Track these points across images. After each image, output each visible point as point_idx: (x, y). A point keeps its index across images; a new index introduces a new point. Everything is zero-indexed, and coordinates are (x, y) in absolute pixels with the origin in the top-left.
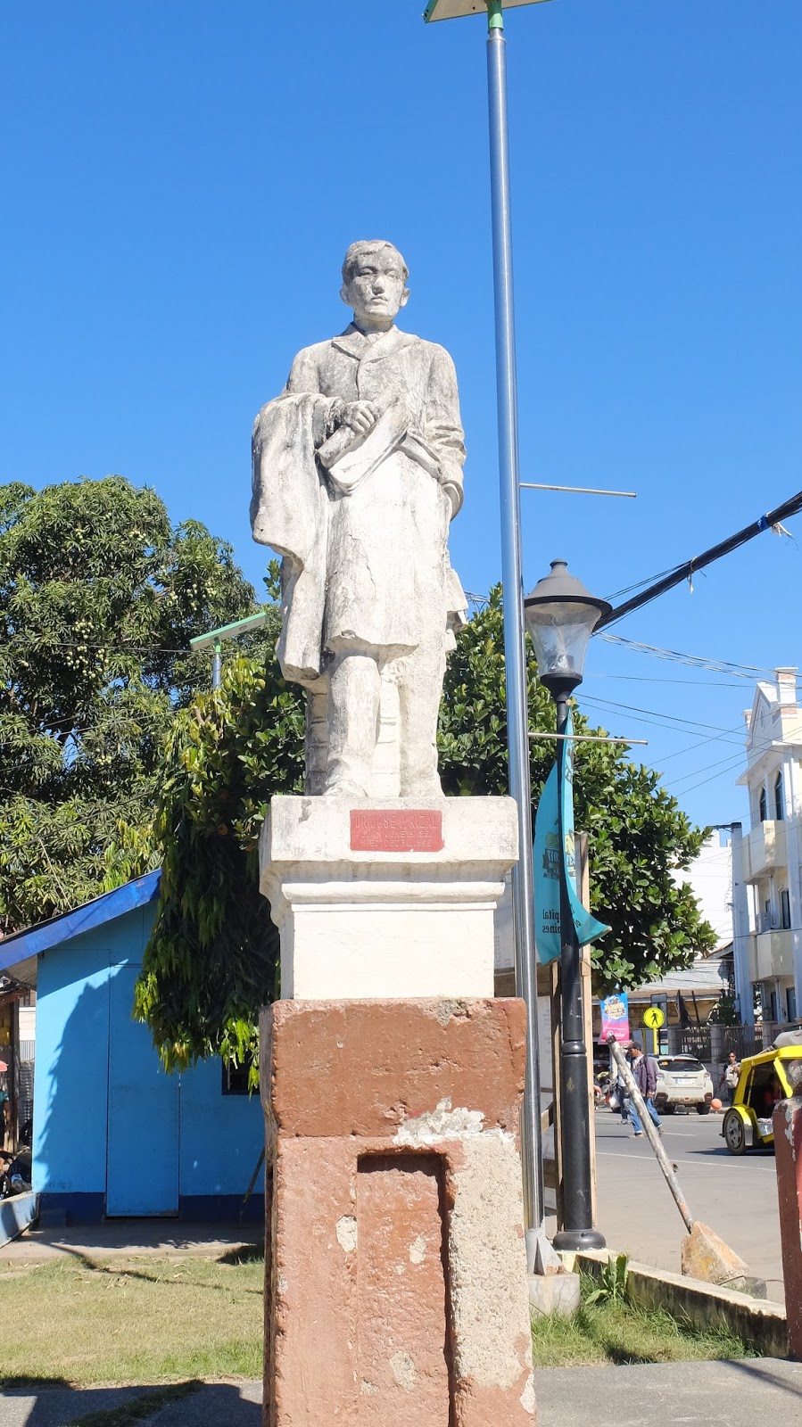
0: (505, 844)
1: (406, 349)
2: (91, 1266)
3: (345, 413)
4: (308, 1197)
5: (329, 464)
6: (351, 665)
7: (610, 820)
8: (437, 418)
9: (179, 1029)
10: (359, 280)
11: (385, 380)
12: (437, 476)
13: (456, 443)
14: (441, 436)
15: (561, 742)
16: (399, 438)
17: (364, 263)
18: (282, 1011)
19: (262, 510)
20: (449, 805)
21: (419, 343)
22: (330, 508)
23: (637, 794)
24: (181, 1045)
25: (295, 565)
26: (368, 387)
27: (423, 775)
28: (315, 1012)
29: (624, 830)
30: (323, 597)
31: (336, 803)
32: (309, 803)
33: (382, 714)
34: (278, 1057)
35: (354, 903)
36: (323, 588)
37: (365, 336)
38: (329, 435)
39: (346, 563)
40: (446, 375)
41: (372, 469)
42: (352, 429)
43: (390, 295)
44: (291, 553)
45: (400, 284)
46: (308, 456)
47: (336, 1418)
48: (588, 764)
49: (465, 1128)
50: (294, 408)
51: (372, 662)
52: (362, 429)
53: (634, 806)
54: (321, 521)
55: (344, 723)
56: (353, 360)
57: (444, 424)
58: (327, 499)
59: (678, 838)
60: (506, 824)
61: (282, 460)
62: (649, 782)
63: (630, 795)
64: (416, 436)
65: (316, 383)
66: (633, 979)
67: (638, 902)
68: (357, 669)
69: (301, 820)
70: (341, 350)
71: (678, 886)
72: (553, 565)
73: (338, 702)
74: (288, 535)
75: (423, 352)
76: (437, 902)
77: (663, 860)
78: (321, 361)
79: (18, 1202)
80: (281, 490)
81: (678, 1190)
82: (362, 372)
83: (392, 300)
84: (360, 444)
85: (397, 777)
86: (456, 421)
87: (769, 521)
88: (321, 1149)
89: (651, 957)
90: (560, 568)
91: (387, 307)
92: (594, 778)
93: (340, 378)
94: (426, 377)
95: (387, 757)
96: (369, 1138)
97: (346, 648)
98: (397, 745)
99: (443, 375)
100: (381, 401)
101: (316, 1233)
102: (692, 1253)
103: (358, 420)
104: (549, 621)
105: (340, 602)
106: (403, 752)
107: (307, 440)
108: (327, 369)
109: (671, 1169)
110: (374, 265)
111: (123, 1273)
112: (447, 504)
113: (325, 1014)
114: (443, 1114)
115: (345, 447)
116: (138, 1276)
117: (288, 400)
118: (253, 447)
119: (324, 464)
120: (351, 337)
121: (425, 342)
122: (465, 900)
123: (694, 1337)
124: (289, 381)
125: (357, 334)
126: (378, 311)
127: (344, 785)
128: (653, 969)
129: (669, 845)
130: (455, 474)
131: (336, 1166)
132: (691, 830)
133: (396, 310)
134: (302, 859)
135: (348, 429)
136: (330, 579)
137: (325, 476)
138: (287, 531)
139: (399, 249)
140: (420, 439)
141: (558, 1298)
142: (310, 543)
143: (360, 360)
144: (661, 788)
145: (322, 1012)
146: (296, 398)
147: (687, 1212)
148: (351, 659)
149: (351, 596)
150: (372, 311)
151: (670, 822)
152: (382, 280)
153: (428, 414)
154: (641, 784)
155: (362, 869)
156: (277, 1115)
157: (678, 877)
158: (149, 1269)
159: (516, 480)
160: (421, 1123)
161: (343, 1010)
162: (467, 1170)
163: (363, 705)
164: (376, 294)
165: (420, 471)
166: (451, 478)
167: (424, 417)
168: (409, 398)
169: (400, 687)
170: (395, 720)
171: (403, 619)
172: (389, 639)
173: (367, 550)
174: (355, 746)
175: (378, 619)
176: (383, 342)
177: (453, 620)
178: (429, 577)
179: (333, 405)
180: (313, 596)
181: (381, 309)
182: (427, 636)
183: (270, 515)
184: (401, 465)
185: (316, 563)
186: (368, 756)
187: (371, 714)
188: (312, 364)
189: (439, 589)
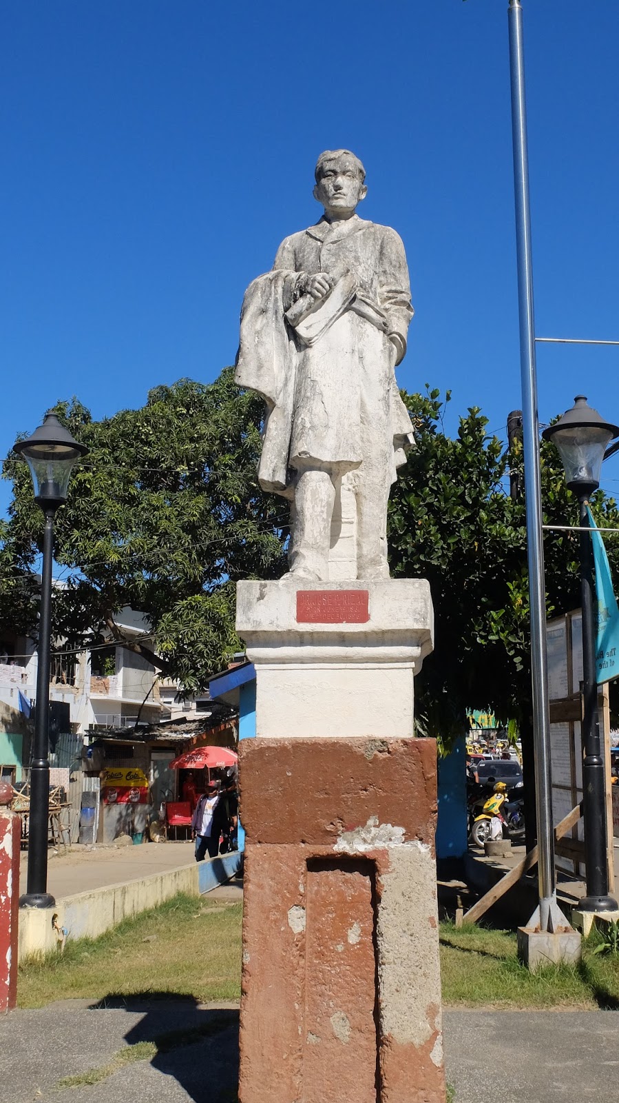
0: (418, 617)
1: (361, 232)
3: (307, 284)
4: (267, 891)
5: (295, 324)
6: (308, 478)
8: (388, 284)
10: (324, 181)
11: (342, 257)
12: (384, 328)
13: (403, 303)
14: (390, 298)
16: (349, 301)
17: (328, 168)
18: (245, 746)
19: (241, 361)
20: (374, 586)
21: (373, 227)
22: (296, 358)
26: (328, 263)
27: (375, 562)
28: (269, 748)
30: (289, 427)
31: (284, 585)
32: (265, 586)
33: (341, 516)
36: (290, 420)
37: (330, 223)
38: (295, 301)
39: (305, 399)
40: (394, 250)
42: (312, 296)
43: (348, 191)
44: (262, 393)
45: (357, 183)
46: (279, 318)
47: (285, 1062)
49: (390, 840)
50: (268, 281)
51: (326, 475)
52: (320, 295)
54: (289, 368)
55: (302, 523)
56: (319, 242)
57: (394, 288)
58: (295, 351)
60: (420, 600)
61: (258, 322)
64: (363, 298)
65: (292, 262)
68: (314, 481)
69: (259, 599)
70: (311, 236)
72: (577, 399)
73: (298, 508)
74: (259, 380)
75: (375, 233)
76: (367, 662)
78: (297, 245)
80: (256, 345)
82: (324, 252)
83: (349, 194)
84: (320, 307)
85: (355, 565)
86: (405, 284)
88: (277, 853)
90: (581, 402)
91: (345, 201)
93: (308, 258)
94: (378, 253)
95: (345, 549)
96: (315, 846)
97: (304, 466)
98: (355, 538)
99: (391, 250)
100: (334, 273)
101: (272, 917)
103: (316, 288)
105: (299, 430)
106: (359, 545)
107: (278, 306)
108: (300, 251)
110: (335, 168)
112: (391, 351)
113: (276, 750)
114: (372, 829)
115: (307, 310)
117: (265, 277)
119: (291, 324)
120: (320, 226)
121: (378, 226)
122: (389, 661)
124: (273, 262)
125: (325, 223)
126: (338, 204)
127: (300, 572)
130: (400, 326)
131: (288, 866)
133: (354, 202)
134: (258, 629)
135: (309, 296)
136: (295, 413)
137: (293, 334)
138: (258, 376)
139: (358, 154)
140: (369, 301)
141: (564, 952)
142: (280, 385)
143: (322, 242)
145: (274, 748)
148: (308, 473)
149: (308, 425)
150: (334, 204)
152: (341, 180)
153: (379, 282)
155: (307, 637)
159: (533, 336)
160: (355, 835)
161: (290, 747)
162: (391, 872)
163: (318, 509)
164: (336, 191)
165: (368, 326)
166: (395, 329)
167: (375, 283)
168: (360, 269)
169: (356, 494)
170: (353, 520)
171: (350, 441)
172: (338, 457)
173: (323, 388)
174: (311, 541)
175: (330, 441)
176: (343, 227)
177: (401, 441)
178: (374, 407)
179: (299, 278)
180: (283, 426)
181: (341, 203)
182: (374, 453)
183: (245, 365)
184: (351, 321)
185: (284, 401)
186: (323, 549)
187: (325, 516)
188: (290, 249)
189: (384, 417)
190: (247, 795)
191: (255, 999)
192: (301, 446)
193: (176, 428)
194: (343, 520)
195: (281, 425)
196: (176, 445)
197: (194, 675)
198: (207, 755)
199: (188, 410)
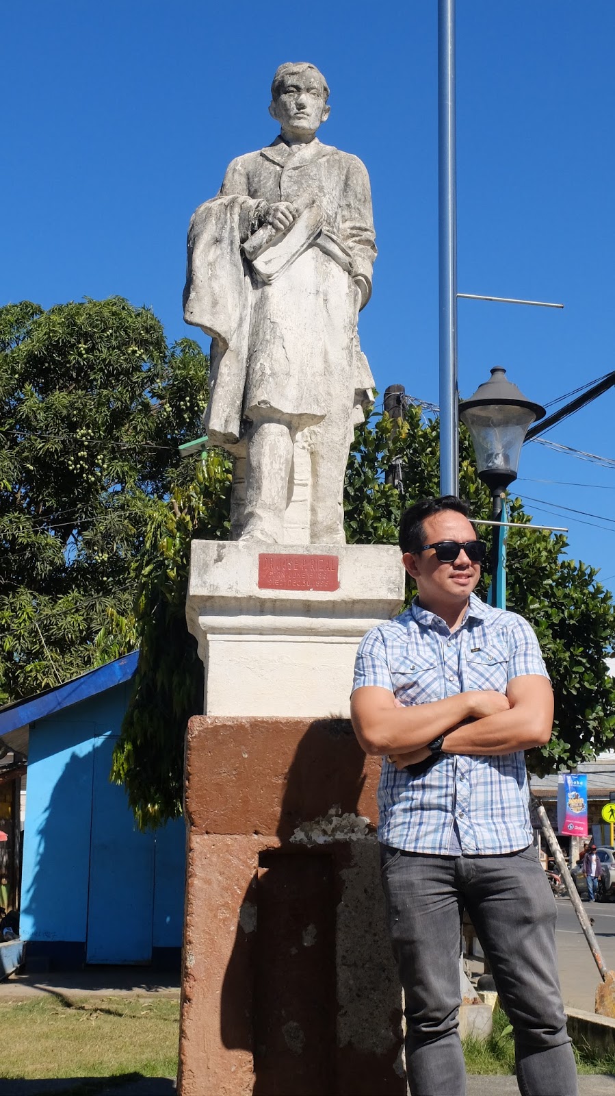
0: (392, 586)
1: (324, 159)
2: (68, 1004)
3: (267, 213)
4: (215, 886)
5: (253, 257)
6: (266, 431)
7: (550, 611)
8: (351, 219)
9: (152, 791)
10: (284, 97)
11: (305, 185)
12: (349, 269)
13: (368, 242)
14: (354, 236)
15: (496, 530)
16: (314, 236)
17: (289, 83)
18: (196, 724)
19: (193, 295)
20: (345, 552)
21: (337, 153)
22: (252, 296)
23: (576, 587)
24: (153, 806)
25: (221, 344)
26: (290, 191)
27: (330, 530)
28: (224, 726)
29: (563, 620)
30: (244, 373)
31: (247, 547)
32: (224, 547)
33: (296, 476)
34: (191, 764)
35: (261, 634)
36: (245, 365)
37: (289, 146)
38: (253, 232)
39: (264, 343)
40: (360, 182)
41: (290, 262)
42: (273, 227)
43: (312, 111)
44: (217, 333)
45: (321, 102)
46: (235, 249)
47: (233, 1075)
48: (529, 557)
49: (353, 831)
50: (223, 207)
51: (285, 429)
52: (282, 227)
53: (573, 599)
54: (244, 306)
55: (259, 481)
56: (278, 167)
57: (358, 225)
58: (251, 288)
61: (212, 252)
62: (587, 577)
63: (570, 589)
64: (329, 234)
65: (245, 187)
66: (569, 759)
67: (574, 686)
68: (272, 436)
69: (216, 561)
70: (268, 159)
72: (493, 371)
73: (254, 463)
74: (214, 317)
75: (339, 161)
76: (333, 636)
77: (599, 649)
78: (251, 168)
80: (210, 279)
81: (594, 941)
82: (284, 178)
83: (313, 115)
84: (280, 240)
85: (308, 532)
86: (369, 222)
88: (227, 845)
89: (586, 738)
90: (499, 375)
91: (309, 121)
92: (534, 571)
93: (266, 183)
94: (342, 184)
95: (298, 514)
96: (269, 837)
97: (263, 417)
98: (308, 503)
99: (357, 182)
100: (299, 203)
101: (221, 916)
102: (605, 999)
103: (279, 219)
104: (487, 423)
105: (258, 376)
106: (313, 510)
107: (234, 236)
108: (255, 175)
109: (587, 922)
110: (298, 83)
111: (96, 1010)
112: (356, 294)
113: (232, 728)
114: (334, 818)
115: (267, 242)
116: (109, 1012)
117: (219, 201)
118: (188, 242)
119: (248, 256)
120: (277, 147)
121: (342, 153)
122: (358, 634)
123: (593, 1063)
124: (223, 186)
125: (283, 145)
126: (300, 125)
127: (258, 534)
128: (587, 750)
129: (603, 635)
130: (365, 267)
131: (239, 859)
133: (317, 124)
134: (216, 594)
135: (270, 227)
136: (251, 357)
137: (250, 269)
138: (213, 314)
139: (321, 70)
140: (334, 237)
141: (472, 1026)
142: (234, 325)
143: (283, 167)
144: (597, 583)
145: (230, 726)
146: (225, 199)
147: (602, 962)
148: (266, 425)
149: (268, 371)
150: (295, 124)
151: (605, 614)
152: (305, 98)
153: (343, 216)
154: (580, 578)
155: (268, 605)
156: (190, 814)
159: (455, 292)
160: (314, 826)
161: (247, 726)
162: (352, 867)
163: (276, 466)
164: (299, 109)
165: (333, 264)
166: (361, 271)
167: (339, 219)
168: (325, 201)
169: (312, 453)
170: (307, 482)
171: (314, 392)
172: (300, 409)
173: (284, 332)
174: (268, 501)
175: (292, 391)
176: (305, 152)
177: (361, 396)
178: (338, 357)
179: (258, 206)
180: (236, 372)
181: (303, 123)
182: (335, 408)
183: (199, 300)
184: (316, 259)
185: (239, 343)
186: (281, 511)
187: (283, 474)
188: (242, 171)
189: (347, 368)
190: (196, 779)
191: (200, 1006)
192: (260, 395)
194: (295, 482)
195: (234, 370)
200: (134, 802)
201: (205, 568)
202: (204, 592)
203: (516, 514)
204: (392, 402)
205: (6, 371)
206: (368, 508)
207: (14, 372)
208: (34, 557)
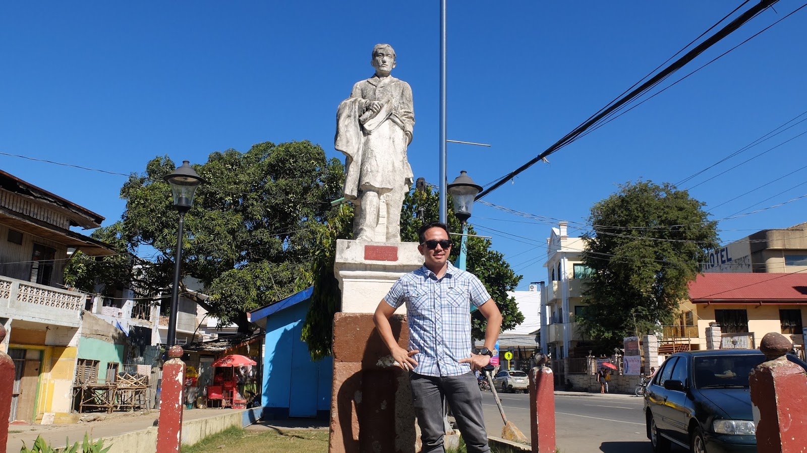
1: (394, 83)
2: (281, 434)
3: (370, 105)
5: (364, 123)
6: (368, 195)
7: (484, 271)
8: (404, 108)
10: (377, 58)
11: (385, 94)
12: (403, 128)
13: (411, 117)
14: (405, 115)
15: (461, 237)
16: (389, 115)
17: (379, 52)
18: (338, 316)
19: (338, 138)
21: (399, 81)
22: (363, 139)
23: (495, 262)
24: (318, 351)
25: (350, 158)
26: (379, 96)
27: (394, 236)
28: (350, 316)
29: (489, 275)
30: (359, 170)
32: (350, 242)
33: (380, 213)
34: (335, 332)
35: (365, 279)
36: (360, 167)
37: (379, 78)
38: (364, 113)
39: (368, 158)
41: (379, 125)
43: (388, 64)
44: (348, 154)
45: (392, 60)
46: (356, 120)
48: (476, 249)
50: (351, 103)
51: (376, 194)
52: (376, 111)
53: (493, 266)
54: (360, 143)
55: (365, 215)
56: (374, 86)
57: (407, 111)
58: (363, 136)
59: (510, 279)
61: (347, 121)
62: (499, 258)
63: (492, 262)
64: (395, 114)
65: (361, 95)
68: (371, 196)
69: (347, 248)
70: (370, 83)
71: (509, 297)
72: (462, 172)
73: (363, 208)
74: (347, 148)
75: (400, 84)
77: (504, 287)
78: (363, 87)
79: (255, 409)
80: (346, 132)
81: (502, 409)
82: (377, 91)
84: (375, 116)
85: (385, 237)
86: (412, 110)
87: (540, 157)
88: (350, 366)
90: (464, 173)
91: (387, 68)
92: (477, 255)
93: (369, 93)
94: (401, 94)
95: (381, 229)
97: (367, 189)
98: (385, 225)
99: (407, 93)
100: (383, 101)
101: (347, 396)
102: (506, 432)
103: (375, 108)
104: (459, 193)
105: (365, 172)
106: (387, 228)
107: (356, 114)
108: (365, 89)
109: (499, 401)
110: (383, 52)
111: (293, 436)
112: (406, 139)
115: (370, 117)
116: (298, 437)
117: (350, 100)
118: (337, 117)
119: (362, 123)
120: (374, 78)
121: (401, 81)
124: (351, 94)
125: (376, 77)
127: (364, 237)
129: (506, 281)
130: (410, 128)
132: (515, 276)
133: (391, 69)
134: (347, 262)
135: (371, 111)
136: (362, 164)
137: (362, 128)
138: (347, 146)
139: (393, 47)
140: (397, 115)
141: (451, 443)
142: (356, 151)
143: (376, 87)
144: (504, 260)
145: (352, 316)
146: (352, 99)
147: (505, 417)
148: (368, 192)
149: (369, 170)
150: (382, 69)
151: (507, 273)
152: (386, 58)
153: (401, 107)
154: (496, 258)
155: (369, 266)
156: (334, 353)
157: (510, 294)
158: (303, 435)
159: (446, 139)
160: (386, 359)
161: (359, 316)
163: (372, 209)
164: (383, 63)
165: (397, 127)
166: (408, 129)
167: (399, 108)
168: (394, 100)
169: (387, 204)
170: (385, 216)
171: (388, 179)
172: (383, 186)
173: (376, 154)
174: (369, 224)
175: (379, 178)
176: (386, 80)
177: (408, 181)
178: (398, 165)
179: (366, 102)
180: (356, 170)
181: (385, 69)
182: (397, 186)
183: (341, 140)
184: (390, 124)
185: (358, 158)
186: (374, 228)
187: (375, 212)
188: (360, 88)
189: (402, 169)
190: (337, 338)
191: (338, 434)
192: (366, 180)
193: (226, 176)
194: (380, 216)
196: (226, 185)
197: (227, 315)
198: (233, 360)
199: (233, 166)
200: (310, 349)
201: (342, 251)
202: (342, 261)
203: (470, 231)
204: (419, 185)
205: (259, 170)
206: (409, 228)
207: (263, 170)
208: (270, 247)
